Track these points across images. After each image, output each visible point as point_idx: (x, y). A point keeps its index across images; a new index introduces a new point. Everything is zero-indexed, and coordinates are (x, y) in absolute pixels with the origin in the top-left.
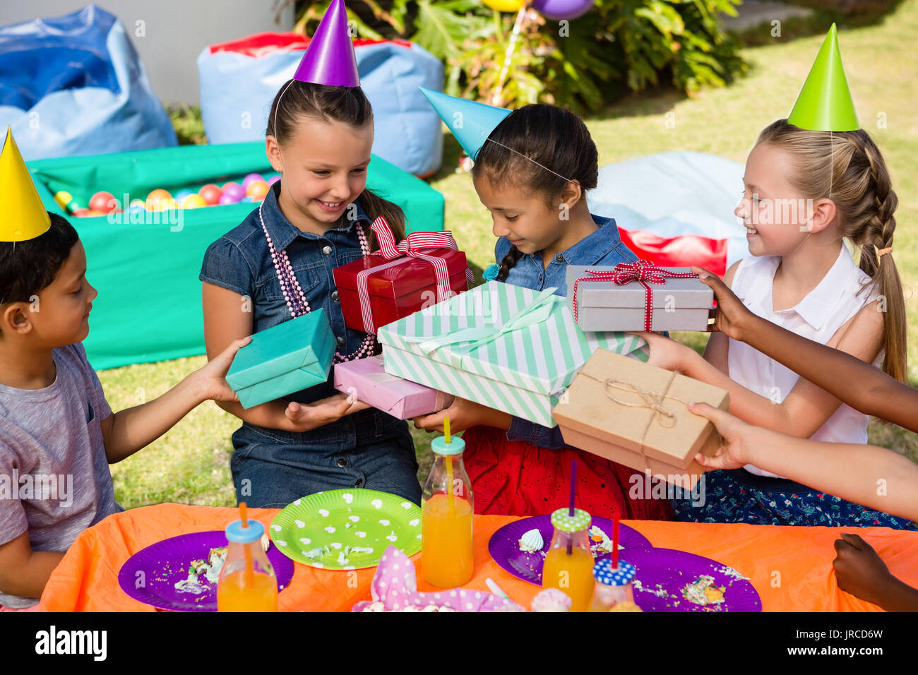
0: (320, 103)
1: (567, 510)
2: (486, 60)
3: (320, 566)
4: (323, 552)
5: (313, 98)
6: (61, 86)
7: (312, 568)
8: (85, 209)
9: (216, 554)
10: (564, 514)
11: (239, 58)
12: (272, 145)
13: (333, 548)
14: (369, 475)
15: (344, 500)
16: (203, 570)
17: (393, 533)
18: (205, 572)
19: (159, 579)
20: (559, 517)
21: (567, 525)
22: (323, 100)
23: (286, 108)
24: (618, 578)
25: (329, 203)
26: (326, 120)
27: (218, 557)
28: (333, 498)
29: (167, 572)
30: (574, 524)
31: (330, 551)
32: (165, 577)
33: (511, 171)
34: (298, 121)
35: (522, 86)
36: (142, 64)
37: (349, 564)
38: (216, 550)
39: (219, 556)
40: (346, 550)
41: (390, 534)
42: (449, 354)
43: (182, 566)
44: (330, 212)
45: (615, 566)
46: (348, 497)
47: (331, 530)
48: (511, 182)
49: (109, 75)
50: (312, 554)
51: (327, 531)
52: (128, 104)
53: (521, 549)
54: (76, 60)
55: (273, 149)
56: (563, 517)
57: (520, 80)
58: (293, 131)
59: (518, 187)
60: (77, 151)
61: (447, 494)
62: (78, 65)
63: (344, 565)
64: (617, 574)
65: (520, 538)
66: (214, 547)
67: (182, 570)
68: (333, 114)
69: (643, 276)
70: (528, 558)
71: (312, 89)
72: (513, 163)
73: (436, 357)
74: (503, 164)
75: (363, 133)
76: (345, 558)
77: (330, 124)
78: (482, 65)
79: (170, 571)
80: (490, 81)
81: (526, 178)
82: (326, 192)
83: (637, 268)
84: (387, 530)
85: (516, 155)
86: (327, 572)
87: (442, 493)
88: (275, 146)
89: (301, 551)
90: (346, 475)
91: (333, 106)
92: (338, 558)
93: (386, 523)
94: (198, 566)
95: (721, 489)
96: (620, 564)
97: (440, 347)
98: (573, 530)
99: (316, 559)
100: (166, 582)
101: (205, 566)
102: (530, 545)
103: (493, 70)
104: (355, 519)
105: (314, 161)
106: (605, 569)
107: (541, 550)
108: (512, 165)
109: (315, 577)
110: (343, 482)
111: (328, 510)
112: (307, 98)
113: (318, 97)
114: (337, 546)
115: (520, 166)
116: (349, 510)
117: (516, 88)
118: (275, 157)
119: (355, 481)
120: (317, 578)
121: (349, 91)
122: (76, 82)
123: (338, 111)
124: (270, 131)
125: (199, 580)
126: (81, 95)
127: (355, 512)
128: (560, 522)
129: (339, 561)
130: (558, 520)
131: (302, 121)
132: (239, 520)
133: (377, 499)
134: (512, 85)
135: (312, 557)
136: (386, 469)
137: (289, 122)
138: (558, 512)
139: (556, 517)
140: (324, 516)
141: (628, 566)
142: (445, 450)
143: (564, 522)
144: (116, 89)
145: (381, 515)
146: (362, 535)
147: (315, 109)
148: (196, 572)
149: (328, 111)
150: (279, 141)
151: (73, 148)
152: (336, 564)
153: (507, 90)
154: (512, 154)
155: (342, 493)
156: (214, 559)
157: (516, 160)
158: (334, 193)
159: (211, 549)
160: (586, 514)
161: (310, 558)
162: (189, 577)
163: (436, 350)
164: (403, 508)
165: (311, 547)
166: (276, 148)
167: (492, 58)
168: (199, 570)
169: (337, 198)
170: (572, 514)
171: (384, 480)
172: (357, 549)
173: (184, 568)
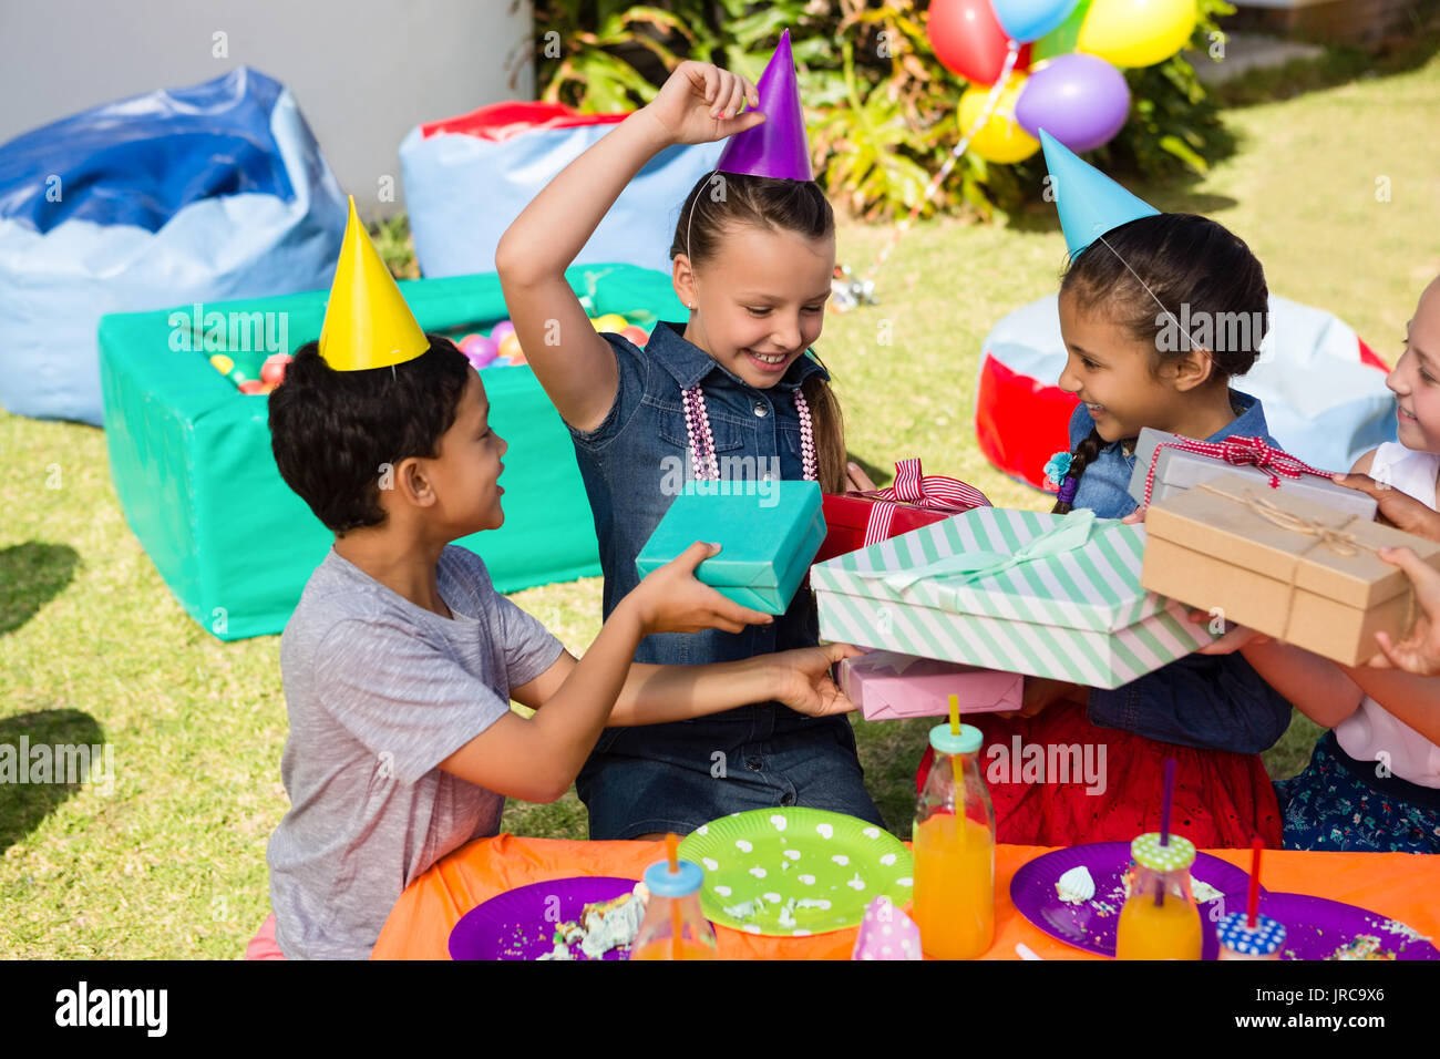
0: (759, 203)
1: (1157, 837)
2: (836, 139)
3: (755, 930)
4: (755, 908)
5: (747, 196)
6: (204, 193)
7: (744, 934)
8: (257, 381)
9: (596, 913)
10: (1151, 843)
11: (470, 143)
12: (683, 269)
13: (768, 901)
14: (802, 787)
15: (773, 826)
16: (575, 937)
17: (857, 875)
18: (580, 941)
19: (509, 952)
20: (1145, 848)
21: (1159, 861)
22: (763, 198)
23: (707, 213)
24: (1260, 942)
25: (769, 355)
26: (768, 228)
27: (599, 918)
28: (751, 823)
29: (519, 940)
30: (1171, 858)
31: (765, 905)
32: (518, 949)
33: (1114, 297)
34: (725, 230)
35: (893, 175)
36: (323, 157)
37: (799, 926)
38: (593, 906)
39: (602, 916)
40: (791, 904)
41: (852, 878)
42: (935, 591)
43: (541, 932)
44: (767, 372)
45: (1251, 924)
46: (779, 820)
47: (760, 873)
48: (1109, 314)
49: (275, 174)
50: (738, 911)
51: (754, 876)
52: (308, 217)
53: (1061, 898)
54: (223, 152)
55: (683, 274)
56: (1151, 848)
57: (889, 167)
58: (719, 245)
59: (1116, 323)
60: (232, 292)
61: (955, 813)
62: (228, 160)
63: (793, 929)
64: (1256, 936)
65: (1058, 881)
66: (590, 901)
67: (542, 937)
68: (778, 218)
69: (1267, 459)
70: (1074, 913)
71: (746, 182)
72: (1121, 287)
73: (911, 598)
74: (1105, 283)
75: (822, 248)
76: (791, 916)
77: (776, 233)
78: (831, 145)
79: (525, 939)
80: (844, 171)
81: (1132, 313)
82: (763, 339)
83: (1258, 445)
84: (848, 872)
85: (1130, 275)
86: (766, 940)
87: (948, 812)
88: (687, 270)
89: (722, 908)
90: (766, 785)
91: (778, 207)
92: (778, 917)
93: (842, 860)
94: (569, 931)
95: (1348, 803)
96: (1259, 921)
97: (919, 580)
98: (1169, 868)
99: (745, 920)
100: (522, 956)
101: (578, 932)
102: (1075, 892)
103: (847, 153)
104: (795, 855)
105: (750, 290)
106: (1236, 929)
107: (1094, 898)
108: (1118, 289)
109: (749, 946)
110: (761, 797)
111: (750, 842)
112: (739, 196)
113: (755, 195)
114: (774, 898)
115: (1129, 294)
116: (783, 841)
117: (884, 181)
118: (685, 288)
119: (781, 794)
120: (753, 949)
121: (802, 186)
122: (226, 186)
123: (787, 216)
124: (677, 248)
125: (570, 952)
126: (235, 205)
127: (793, 843)
128: (1148, 856)
129: (781, 921)
130: (1144, 852)
131: (734, 231)
132: (665, 861)
133: (824, 822)
134: (877, 175)
135: (740, 916)
136: (827, 778)
137: (712, 233)
138: (1140, 839)
139: (1139, 847)
140: (744, 850)
141: (1272, 923)
142: (953, 745)
143: (1154, 856)
144: (287, 194)
145: (833, 847)
146: (810, 880)
147: (753, 212)
148: (564, 940)
149: (771, 214)
150: (693, 262)
151: (228, 286)
152: (776, 927)
153: (869, 184)
154: (1125, 272)
155: (770, 815)
156: (591, 920)
157: (1127, 283)
158: (777, 339)
159: (586, 906)
160: (1186, 842)
161: (736, 918)
162: (556, 948)
163: (912, 585)
164: (867, 836)
165: (734, 900)
166: (689, 274)
167: (845, 136)
168: (570, 939)
169: (780, 347)
170: (1164, 842)
171: (825, 795)
172: (807, 903)
173: (545, 935)
